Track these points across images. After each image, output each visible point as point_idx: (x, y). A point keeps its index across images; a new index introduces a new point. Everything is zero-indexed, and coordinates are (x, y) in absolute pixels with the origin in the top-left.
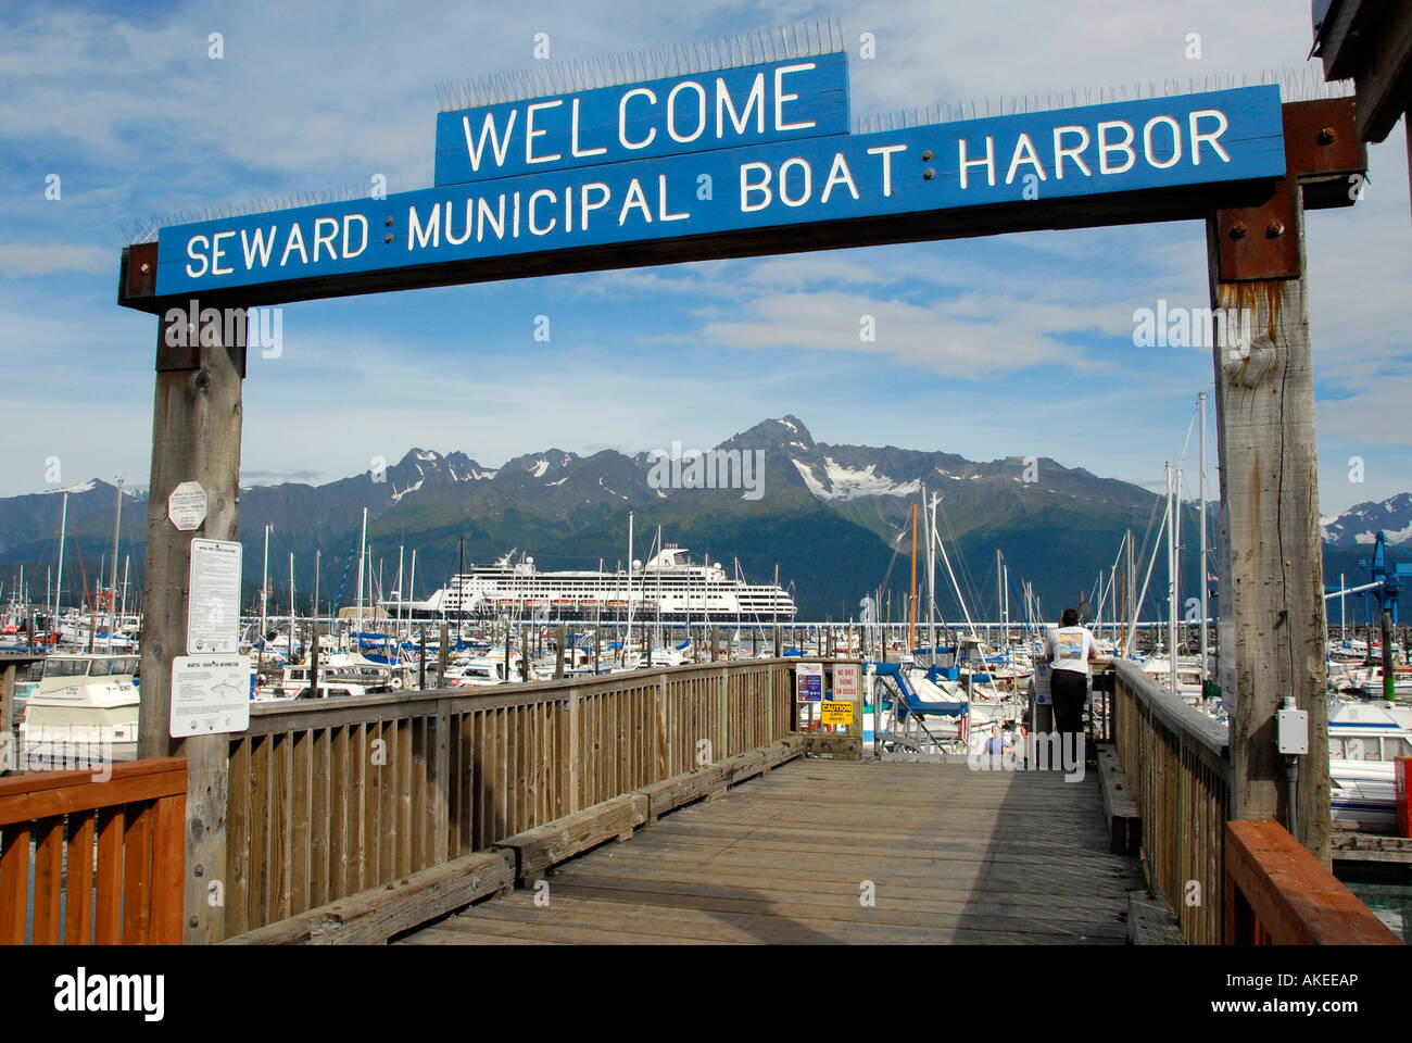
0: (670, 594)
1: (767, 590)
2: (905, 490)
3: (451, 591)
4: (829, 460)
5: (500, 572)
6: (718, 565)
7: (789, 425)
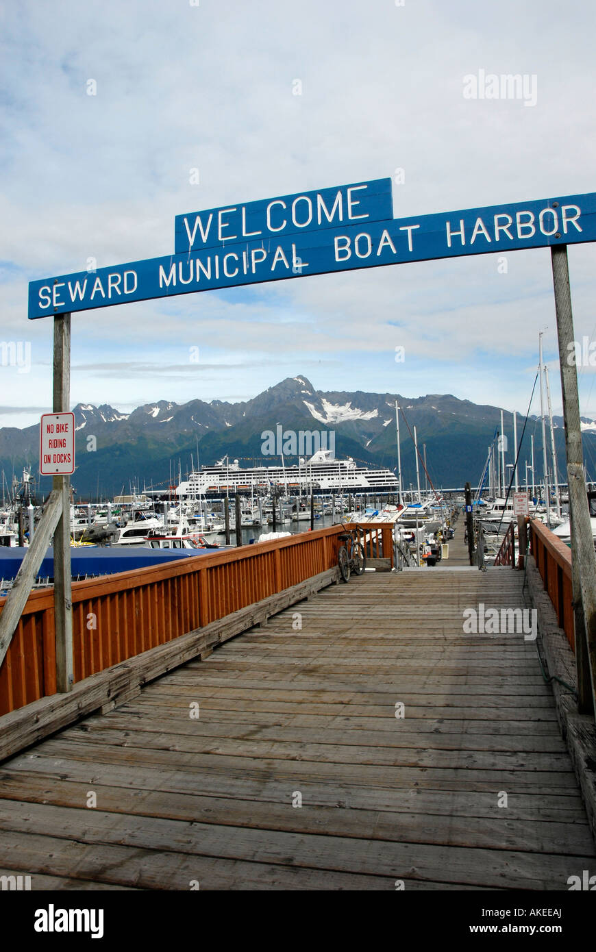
0: (325, 478)
1: (383, 472)
2: (369, 416)
3: (190, 482)
4: (324, 400)
5: (221, 469)
6: (351, 459)
7: (300, 381)
